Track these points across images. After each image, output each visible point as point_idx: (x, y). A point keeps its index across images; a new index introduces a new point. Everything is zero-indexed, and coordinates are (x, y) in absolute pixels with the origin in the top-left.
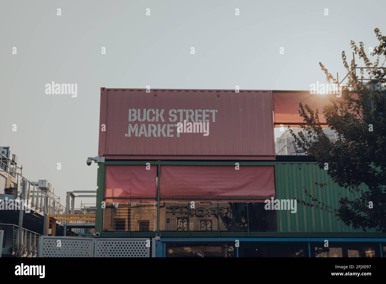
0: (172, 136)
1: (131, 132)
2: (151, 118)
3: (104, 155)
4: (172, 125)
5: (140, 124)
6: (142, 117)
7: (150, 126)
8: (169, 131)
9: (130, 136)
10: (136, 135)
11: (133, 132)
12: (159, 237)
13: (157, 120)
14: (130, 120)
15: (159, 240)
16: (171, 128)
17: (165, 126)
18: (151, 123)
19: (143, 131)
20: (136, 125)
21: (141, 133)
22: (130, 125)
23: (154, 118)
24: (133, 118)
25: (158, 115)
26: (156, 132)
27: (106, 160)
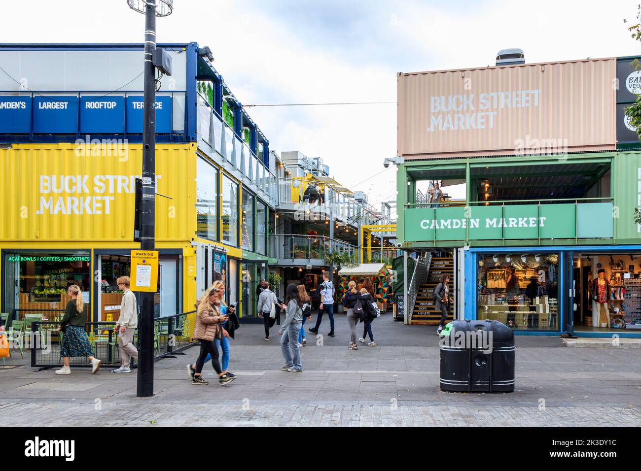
0: (484, 127)
1: (434, 125)
2: (458, 106)
3: (403, 155)
4: (483, 114)
5: (444, 114)
6: (447, 106)
7: (456, 116)
8: (480, 120)
9: (432, 130)
10: (440, 129)
11: (436, 125)
12: (468, 247)
13: (465, 109)
14: (432, 111)
15: (468, 251)
16: (482, 117)
17: (474, 114)
18: (458, 112)
19: (448, 122)
20: (440, 116)
21: (446, 125)
22: (433, 117)
23: (461, 106)
24: (435, 107)
25: (466, 102)
26: (464, 124)
27: (405, 161)
